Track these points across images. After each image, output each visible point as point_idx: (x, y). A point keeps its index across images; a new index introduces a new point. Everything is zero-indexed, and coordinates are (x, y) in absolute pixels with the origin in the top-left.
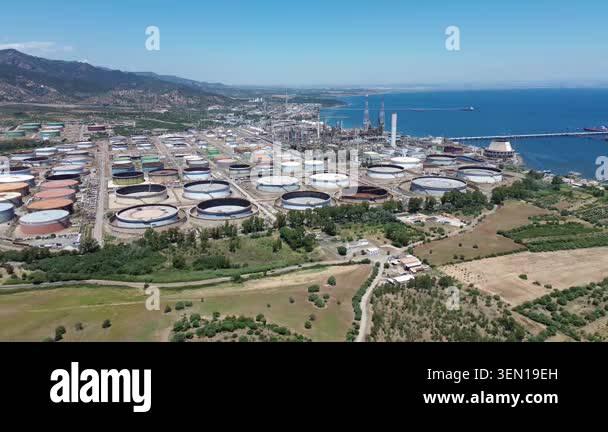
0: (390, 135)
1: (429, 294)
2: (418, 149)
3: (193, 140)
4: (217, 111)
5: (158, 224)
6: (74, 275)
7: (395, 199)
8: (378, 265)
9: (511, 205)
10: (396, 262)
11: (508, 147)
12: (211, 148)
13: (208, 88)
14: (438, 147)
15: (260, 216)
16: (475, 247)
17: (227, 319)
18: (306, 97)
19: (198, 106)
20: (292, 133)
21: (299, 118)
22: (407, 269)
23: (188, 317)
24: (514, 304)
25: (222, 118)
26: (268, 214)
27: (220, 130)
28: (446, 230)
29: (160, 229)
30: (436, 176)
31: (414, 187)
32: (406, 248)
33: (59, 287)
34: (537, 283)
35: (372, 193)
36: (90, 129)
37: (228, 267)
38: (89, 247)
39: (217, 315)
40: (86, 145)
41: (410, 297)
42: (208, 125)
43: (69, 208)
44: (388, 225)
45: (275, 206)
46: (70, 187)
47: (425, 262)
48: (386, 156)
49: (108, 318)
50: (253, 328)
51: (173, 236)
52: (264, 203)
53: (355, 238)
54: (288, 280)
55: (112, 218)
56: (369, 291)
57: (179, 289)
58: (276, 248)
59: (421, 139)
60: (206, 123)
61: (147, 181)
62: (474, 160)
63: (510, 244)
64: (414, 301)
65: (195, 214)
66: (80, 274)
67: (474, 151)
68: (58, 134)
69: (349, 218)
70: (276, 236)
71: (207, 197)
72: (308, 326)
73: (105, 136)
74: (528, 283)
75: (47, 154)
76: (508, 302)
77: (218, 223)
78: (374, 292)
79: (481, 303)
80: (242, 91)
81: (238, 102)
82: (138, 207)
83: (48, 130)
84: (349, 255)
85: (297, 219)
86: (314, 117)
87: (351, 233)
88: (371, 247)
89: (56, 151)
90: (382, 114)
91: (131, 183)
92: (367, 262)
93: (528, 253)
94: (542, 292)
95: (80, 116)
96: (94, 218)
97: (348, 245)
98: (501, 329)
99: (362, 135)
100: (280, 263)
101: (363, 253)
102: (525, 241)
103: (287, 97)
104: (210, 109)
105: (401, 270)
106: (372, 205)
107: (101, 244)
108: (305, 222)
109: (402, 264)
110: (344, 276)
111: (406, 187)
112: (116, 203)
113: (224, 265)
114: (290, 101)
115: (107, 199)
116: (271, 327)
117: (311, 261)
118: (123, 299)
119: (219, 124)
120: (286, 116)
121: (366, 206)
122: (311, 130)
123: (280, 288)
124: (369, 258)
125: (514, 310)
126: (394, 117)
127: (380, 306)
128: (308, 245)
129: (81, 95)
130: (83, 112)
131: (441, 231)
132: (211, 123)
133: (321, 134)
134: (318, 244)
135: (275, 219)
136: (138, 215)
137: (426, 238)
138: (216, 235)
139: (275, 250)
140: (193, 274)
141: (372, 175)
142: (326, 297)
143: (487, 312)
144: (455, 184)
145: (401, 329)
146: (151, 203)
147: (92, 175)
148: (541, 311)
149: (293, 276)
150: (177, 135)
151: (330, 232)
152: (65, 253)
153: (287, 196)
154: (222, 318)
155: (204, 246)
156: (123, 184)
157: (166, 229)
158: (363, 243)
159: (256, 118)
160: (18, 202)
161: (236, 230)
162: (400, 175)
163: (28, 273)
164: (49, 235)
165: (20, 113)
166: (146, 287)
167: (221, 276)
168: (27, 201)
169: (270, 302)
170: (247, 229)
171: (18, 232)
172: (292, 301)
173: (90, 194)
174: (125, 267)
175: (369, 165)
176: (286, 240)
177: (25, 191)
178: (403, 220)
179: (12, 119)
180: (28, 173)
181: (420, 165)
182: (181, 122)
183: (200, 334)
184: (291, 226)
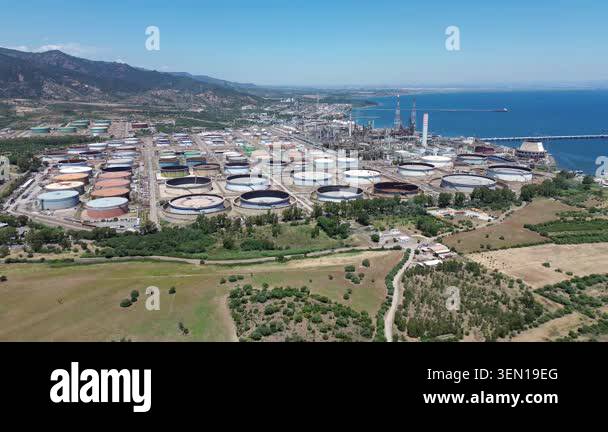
0: (421, 136)
1: (456, 276)
2: (449, 149)
3: (231, 138)
4: (250, 111)
5: (207, 211)
6: (139, 252)
7: (426, 194)
8: (409, 251)
9: (539, 202)
10: (425, 249)
11: (540, 148)
12: (248, 145)
13: (240, 88)
14: (470, 147)
15: (298, 206)
16: (502, 238)
17: (276, 289)
18: (337, 98)
19: (232, 106)
20: (324, 132)
21: (331, 118)
22: (436, 255)
23: (241, 287)
24: (535, 287)
25: (256, 118)
26: (307, 206)
27: (255, 128)
28: (474, 223)
29: (211, 214)
30: (467, 174)
31: (444, 184)
32: (436, 238)
33: (129, 260)
34: (559, 271)
35: (399, 188)
36: (134, 126)
37: (273, 249)
38: (149, 229)
39: (266, 286)
40: (131, 141)
41: (438, 278)
42: (242, 124)
43: (126, 195)
44: (419, 217)
45: (311, 199)
46: (125, 178)
47: (453, 250)
48: (418, 154)
49: (172, 286)
50: (299, 296)
51: (222, 222)
52: (301, 196)
53: (387, 227)
54: (326, 262)
55: (165, 205)
56: (401, 272)
57: (230, 266)
58: (314, 234)
59: (452, 139)
60: (242, 121)
61: (192, 174)
62: (506, 159)
63: (536, 236)
64: (442, 282)
65: (239, 204)
66: (145, 250)
67: (505, 151)
68: (106, 131)
69: (382, 211)
70: (313, 224)
71: (248, 189)
72: (346, 298)
73: (148, 133)
74: (550, 270)
75: (98, 149)
76: (529, 285)
77: (261, 211)
78: (405, 273)
79: (504, 285)
80: (273, 91)
81: (270, 102)
82: (188, 197)
83: (97, 127)
84: (382, 242)
85: (332, 209)
86: (345, 116)
87: (383, 223)
88: (403, 235)
89: (107, 146)
90: (414, 114)
91: (178, 175)
92: (399, 248)
93: (554, 245)
94: (562, 278)
95: (123, 114)
96: (148, 206)
97: (380, 234)
98: (521, 306)
99: (393, 135)
100: (319, 246)
101: (395, 241)
102: (550, 234)
103: (318, 97)
104: (244, 108)
105: (430, 256)
106: (404, 199)
107: (158, 227)
108: (340, 213)
109: (432, 251)
110: (377, 259)
111: (437, 183)
112: (167, 193)
113: (268, 247)
114: (321, 102)
115: (158, 189)
116: (312, 296)
117: (347, 246)
118: (183, 272)
119: (253, 123)
120: (318, 116)
121: (397, 200)
122: (342, 129)
123: (320, 268)
124: (401, 245)
125: (535, 292)
126: (426, 117)
127: (410, 284)
128: (343, 233)
129: (124, 94)
130: (126, 110)
131: (469, 224)
132: (246, 122)
133: (353, 133)
134: (353, 233)
135: (311, 210)
136: (188, 203)
137: (455, 230)
138: (259, 222)
139: (313, 237)
140: (242, 253)
141: (404, 173)
142: (362, 276)
143: (510, 293)
144: (485, 182)
145: (429, 303)
146: (199, 193)
147: (142, 169)
148: (560, 293)
149: (332, 258)
150: (214, 133)
151: (363, 222)
152: (128, 233)
153: (323, 189)
154: (270, 289)
155: (250, 231)
156: (171, 176)
157: (216, 215)
158: (395, 232)
159: (289, 118)
160: (81, 190)
161: (277, 218)
162: (431, 173)
163: (100, 249)
164: (112, 219)
165: (68, 111)
166: (202, 263)
167: (266, 256)
168: (88, 190)
169: (310, 278)
170: (287, 217)
171: (84, 215)
172: (331, 278)
173: (142, 186)
174: (182, 246)
175: (401, 163)
176: (323, 228)
177: (86, 181)
178: (433, 213)
179: (62, 117)
180: (85, 165)
181: (451, 164)
182: (217, 120)
183: (253, 300)
184: (328, 216)
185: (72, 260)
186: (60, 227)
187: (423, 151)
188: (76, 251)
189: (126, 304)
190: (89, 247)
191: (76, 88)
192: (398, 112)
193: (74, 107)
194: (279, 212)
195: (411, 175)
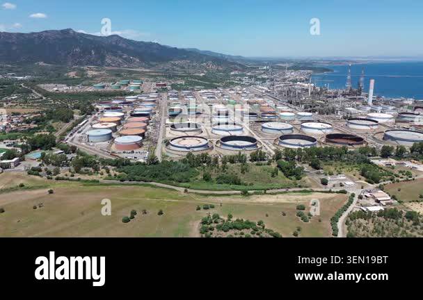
0: (367, 96)
1: (396, 223)
2: (391, 108)
3: (220, 95)
4: (236, 75)
5: (196, 149)
6: (144, 178)
7: (370, 145)
8: (353, 195)
10: (368, 195)
12: (231, 101)
13: (233, 60)
14: (409, 107)
15: (263, 150)
17: (237, 220)
18: (301, 66)
19: (225, 72)
20: (290, 91)
21: (295, 81)
22: (378, 201)
23: (211, 215)
25: (240, 80)
26: (269, 149)
27: (238, 88)
28: (413, 174)
29: (197, 153)
30: (407, 130)
31: (386, 137)
32: (378, 185)
33: (135, 184)
35: (351, 139)
36: (157, 85)
37: (239, 184)
38: (153, 161)
39: (230, 217)
40: (154, 95)
41: (379, 224)
42: (229, 85)
43: (142, 135)
44: (363, 166)
45: (274, 144)
46: (144, 122)
47: (393, 198)
48: (364, 112)
49: (161, 208)
50: (255, 230)
51: (204, 159)
52: (267, 141)
53: (335, 172)
54: (282, 199)
55: (167, 143)
56: (345, 214)
57: (206, 195)
58: (274, 174)
59: (394, 100)
60: (230, 83)
64: (383, 228)
65: (219, 145)
66: (147, 178)
68: (139, 88)
69: (331, 158)
70: (274, 165)
71: (227, 134)
72: (295, 235)
73: (165, 90)
75: (131, 100)
77: (234, 152)
78: (349, 216)
80: (254, 61)
81: (251, 69)
82: (183, 137)
83: (133, 85)
84: (330, 185)
85: (290, 155)
86: (307, 80)
87: (332, 169)
88: (348, 181)
89: (137, 98)
90: (362, 79)
92: (344, 192)
95: (152, 76)
96: (156, 143)
97: (329, 178)
99: (344, 95)
100: (277, 185)
101: (341, 185)
103: (287, 65)
104: (232, 73)
105: (372, 202)
106: (350, 149)
107: (160, 160)
108: (296, 157)
109: (374, 197)
110: (325, 200)
111: (380, 137)
112: (170, 133)
113: (237, 182)
114: (289, 69)
115: (165, 131)
116: (266, 230)
117: (300, 187)
118: (172, 198)
119: (238, 84)
120: (286, 79)
121: (344, 148)
122: (303, 90)
123: (276, 204)
124: (346, 190)
126: (372, 82)
127: (353, 228)
128: (297, 174)
129: (154, 63)
130: (154, 74)
131: (409, 174)
132: (233, 83)
133: (312, 93)
134: (306, 175)
135: (274, 153)
136: (183, 143)
137: (396, 179)
138: (232, 161)
139: (273, 176)
140: (215, 185)
141: (351, 126)
142: (310, 215)
146: (192, 135)
147: (157, 115)
149: (286, 196)
150: (210, 91)
151: (315, 166)
152: (138, 163)
153: (284, 137)
154: (234, 219)
155: (224, 167)
157: (200, 153)
158: (341, 177)
159: (264, 80)
160: (114, 129)
161: (246, 158)
162: (375, 127)
163: (118, 173)
164: (130, 151)
165: (118, 75)
166: (186, 191)
167: (234, 189)
168: (119, 129)
169: (268, 213)
170: (254, 158)
171: (113, 148)
172: (284, 215)
173: (155, 127)
174: (173, 176)
175: (349, 118)
176: (281, 169)
177: (119, 123)
178: (376, 162)
179: (114, 78)
180: (121, 112)
181: (393, 120)
182: (213, 82)
183: (219, 228)
184: (286, 159)
185: (98, 181)
186: (96, 156)
187: (369, 109)
188: (102, 174)
189: (126, 221)
190: (111, 172)
191: (125, 59)
192: (349, 77)
193: (122, 71)
194: (247, 154)
195: (358, 128)
